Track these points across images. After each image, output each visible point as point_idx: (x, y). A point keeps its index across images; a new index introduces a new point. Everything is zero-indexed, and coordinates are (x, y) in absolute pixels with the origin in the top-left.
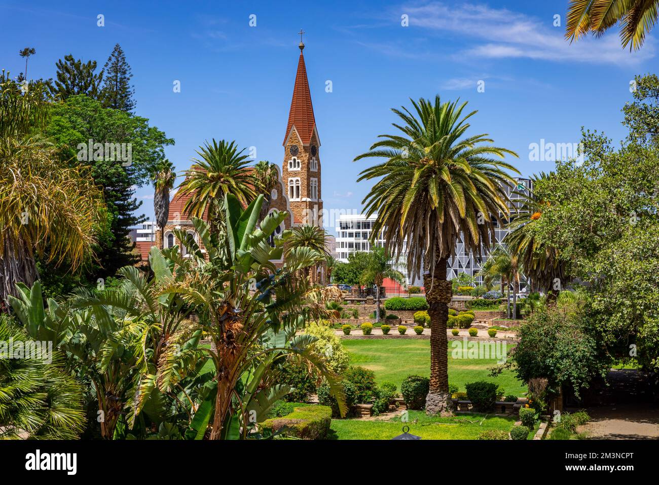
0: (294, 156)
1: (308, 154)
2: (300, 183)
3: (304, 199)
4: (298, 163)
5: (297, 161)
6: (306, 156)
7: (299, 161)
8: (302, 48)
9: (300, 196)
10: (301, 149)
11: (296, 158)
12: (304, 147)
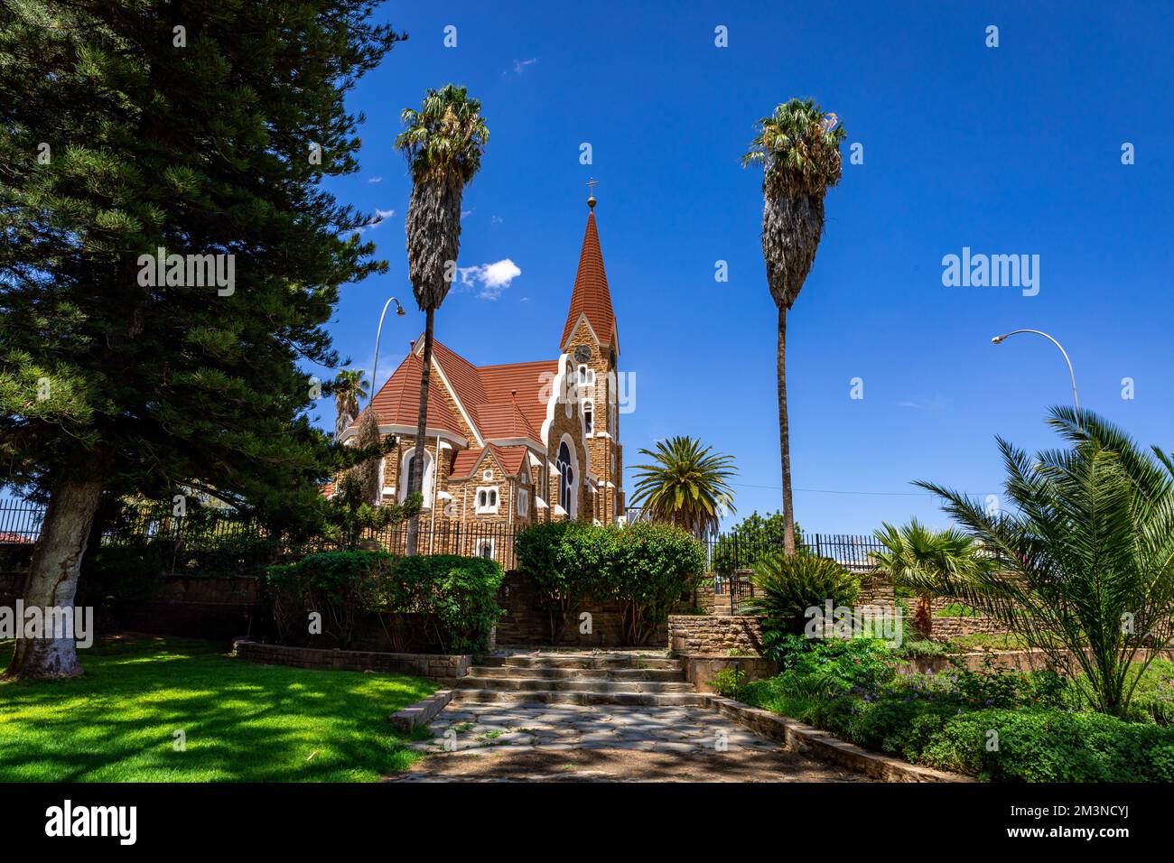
0: (581, 363)
1: (607, 361)
2: (593, 407)
3: (601, 434)
4: (590, 374)
5: (587, 371)
6: (604, 363)
7: (593, 370)
8: (592, 204)
9: (593, 430)
10: (595, 352)
11: (585, 366)
12: (601, 349)
